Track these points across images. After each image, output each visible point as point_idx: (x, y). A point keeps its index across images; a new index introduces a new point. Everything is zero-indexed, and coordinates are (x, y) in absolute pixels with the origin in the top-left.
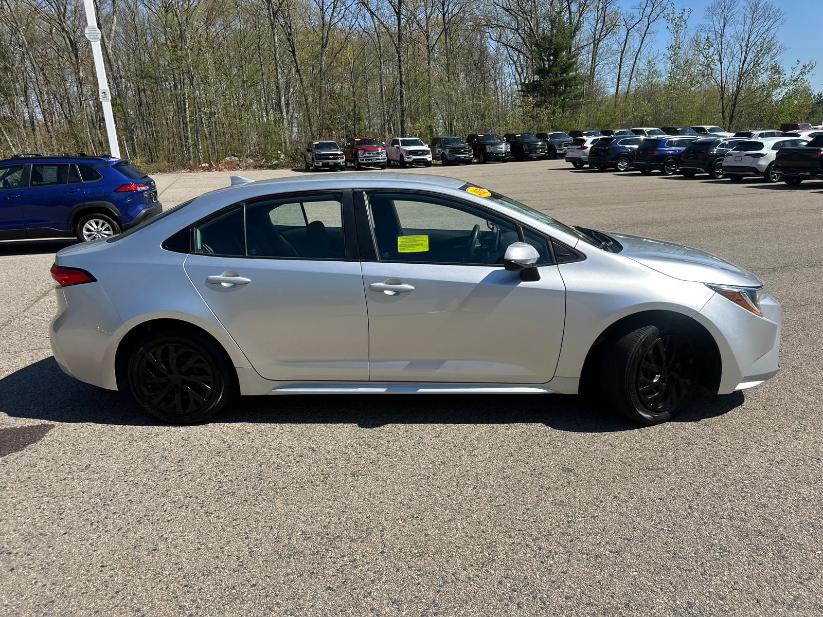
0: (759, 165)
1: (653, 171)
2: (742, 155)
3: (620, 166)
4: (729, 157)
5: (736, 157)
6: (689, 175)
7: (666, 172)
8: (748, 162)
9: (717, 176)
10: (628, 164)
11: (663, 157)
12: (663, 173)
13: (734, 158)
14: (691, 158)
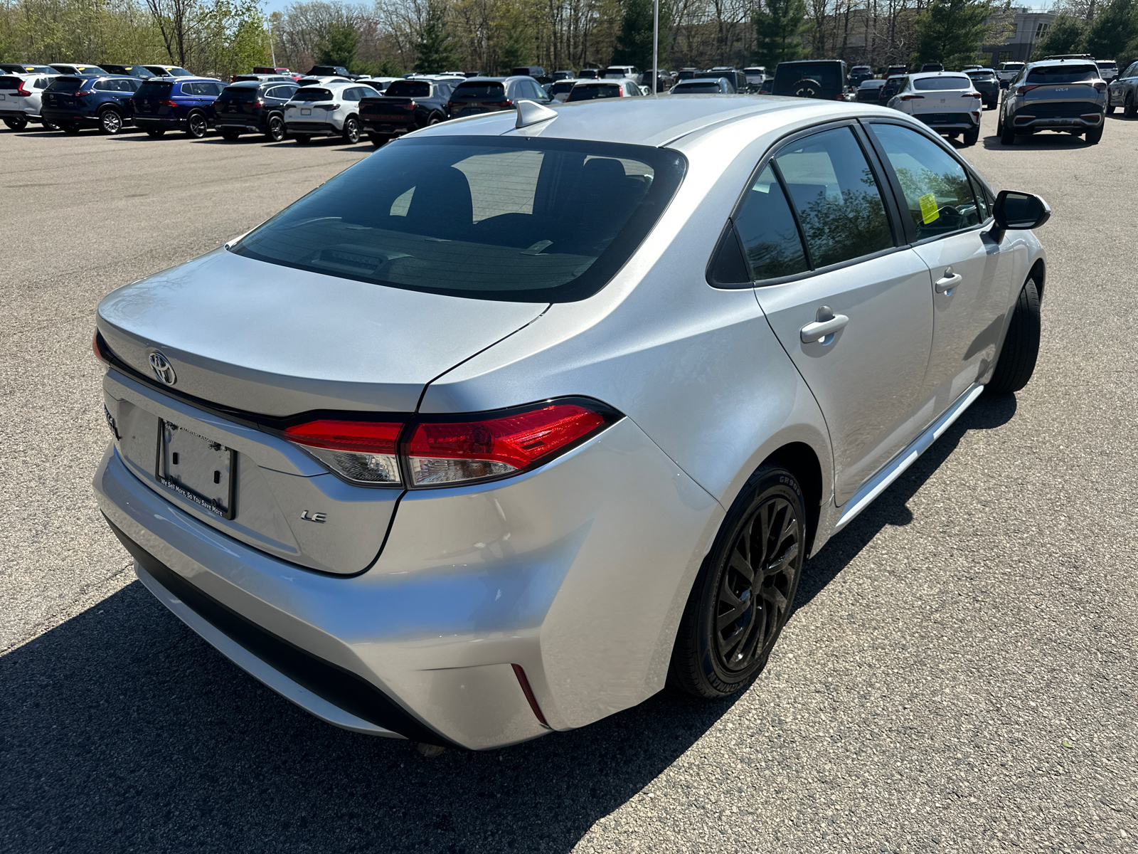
0: (336, 120)
1: (166, 133)
2: (309, 107)
3: (107, 124)
4: (292, 110)
5: (302, 109)
6: (231, 137)
7: (194, 134)
8: (319, 117)
9: (275, 137)
10: (119, 122)
11: (183, 110)
12: (189, 135)
13: (297, 112)
14: (233, 111)
